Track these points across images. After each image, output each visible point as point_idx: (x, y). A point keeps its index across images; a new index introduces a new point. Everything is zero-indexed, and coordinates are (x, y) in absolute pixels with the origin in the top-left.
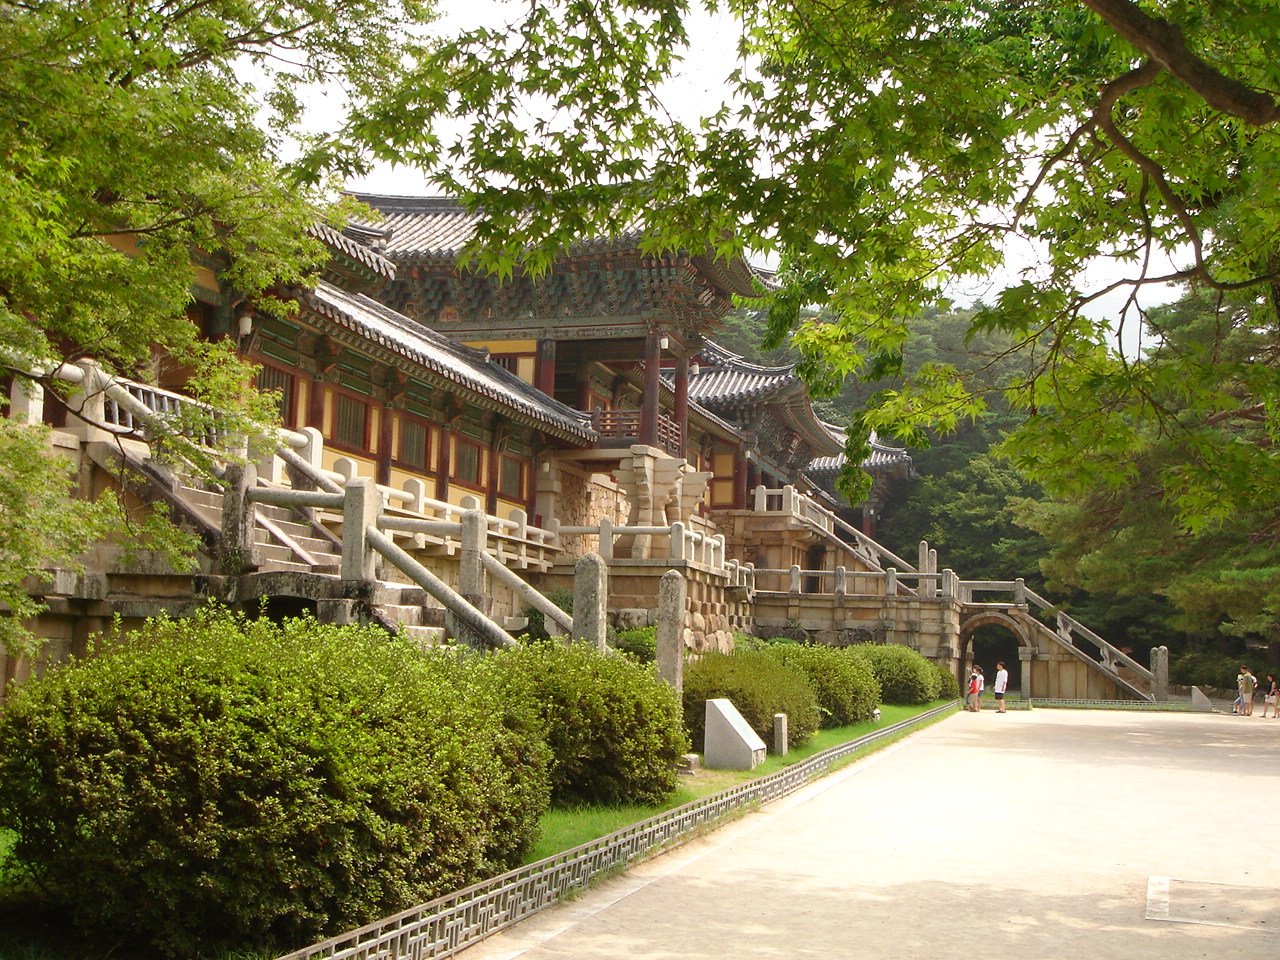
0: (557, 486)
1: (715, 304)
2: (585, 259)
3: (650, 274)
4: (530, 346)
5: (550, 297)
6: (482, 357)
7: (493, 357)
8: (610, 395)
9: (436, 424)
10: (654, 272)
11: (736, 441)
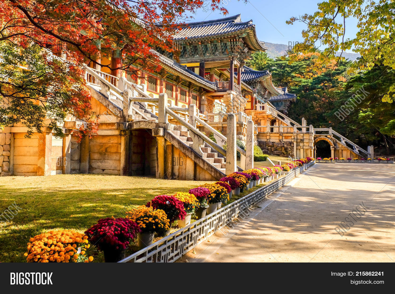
0: (206, 103)
1: (248, 52)
2: (213, 40)
3: (231, 43)
4: (198, 64)
5: (203, 51)
6: (185, 68)
7: (188, 68)
8: (219, 78)
9: (174, 85)
10: (232, 43)
11: (252, 91)
